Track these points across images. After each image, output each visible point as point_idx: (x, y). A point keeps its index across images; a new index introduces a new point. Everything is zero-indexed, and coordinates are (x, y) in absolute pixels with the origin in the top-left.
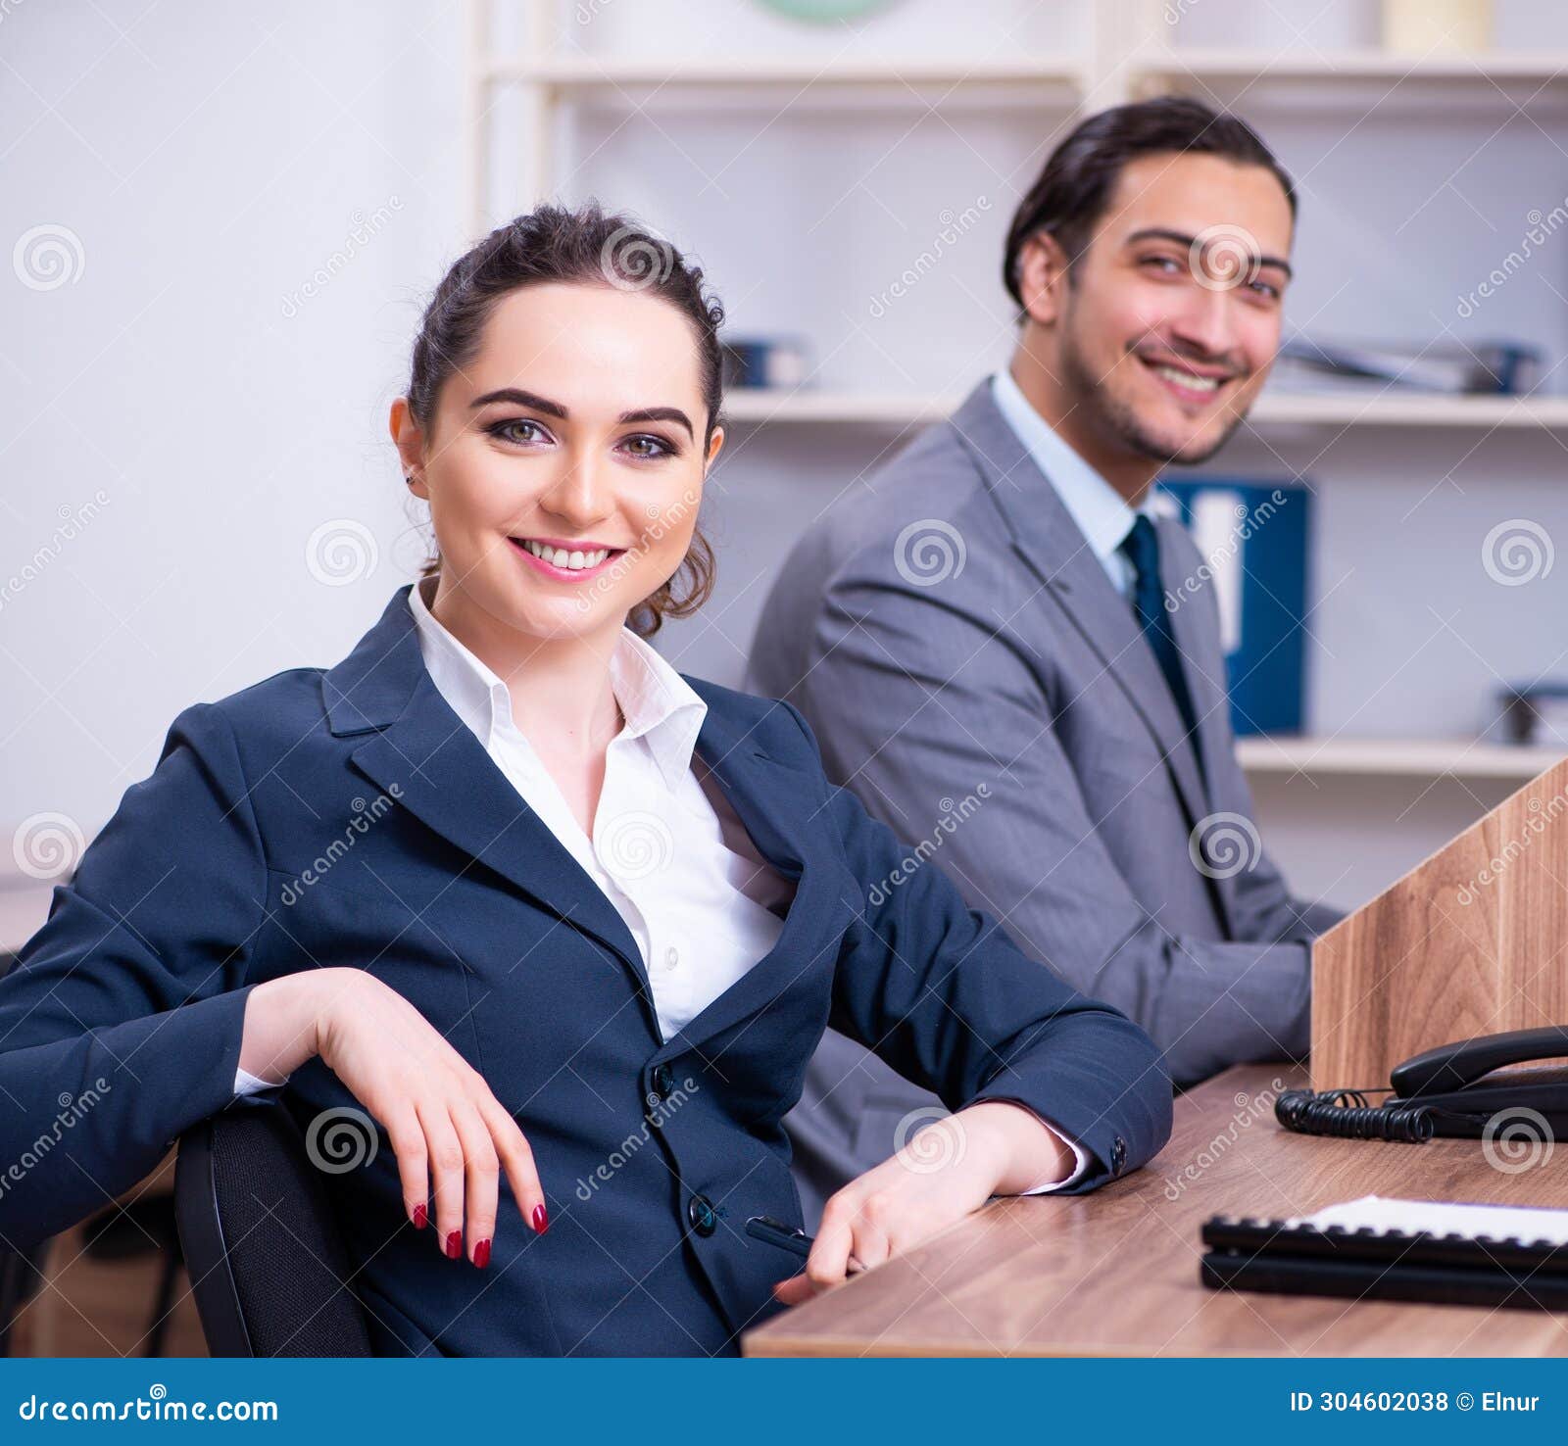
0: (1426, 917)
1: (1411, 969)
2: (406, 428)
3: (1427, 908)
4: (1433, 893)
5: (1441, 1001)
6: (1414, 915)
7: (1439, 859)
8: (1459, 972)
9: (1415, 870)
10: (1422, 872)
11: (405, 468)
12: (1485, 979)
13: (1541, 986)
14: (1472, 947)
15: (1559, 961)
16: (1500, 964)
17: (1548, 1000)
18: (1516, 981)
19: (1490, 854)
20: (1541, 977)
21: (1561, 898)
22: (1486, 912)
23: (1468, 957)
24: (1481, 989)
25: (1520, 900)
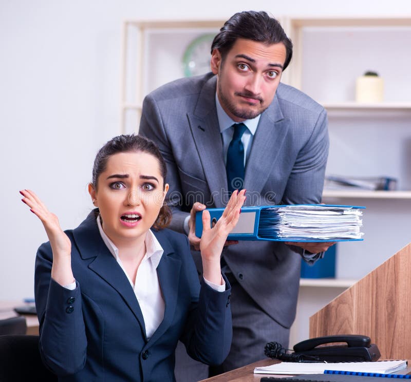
0: (336, 311)
1: (333, 324)
2: (92, 190)
3: (337, 309)
4: (338, 305)
5: (340, 331)
6: (333, 311)
7: (340, 297)
8: (344, 325)
9: (334, 300)
10: (335, 300)
11: (93, 200)
12: (350, 326)
13: (364, 328)
14: (348, 319)
15: (368, 322)
16: (354, 322)
17: (365, 331)
18: (357, 327)
19: (352, 296)
20: (364, 325)
21: (369, 306)
22: (351, 310)
23: (346, 321)
24: (350, 329)
25: (358, 307)
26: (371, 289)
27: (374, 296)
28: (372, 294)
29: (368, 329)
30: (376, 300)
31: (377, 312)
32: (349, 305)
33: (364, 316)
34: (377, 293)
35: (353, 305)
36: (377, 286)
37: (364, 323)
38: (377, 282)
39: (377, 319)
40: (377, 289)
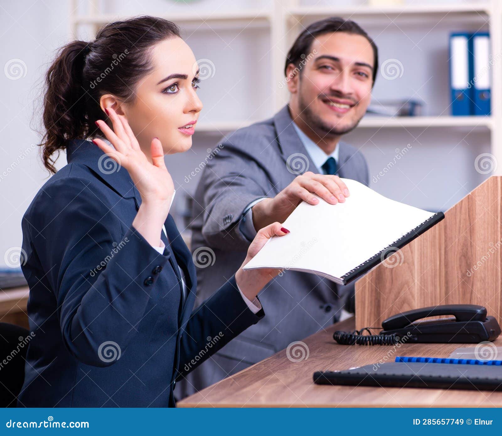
0: (391, 274)
1: (387, 290)
3: (392, 270)
6: (388, 273)
8: (403, 291)
12: (411, 293)
13: (429, 295)
14: (407, 283)
15: (435, 286)
16: (416, 288)
17: (432, 299)
18: (421, 294)
19: (412, 252)
20: (429, 291)
21: (435, 266)
22: (411, 271)
23: (406, 286)
24: (410, 297)
25: (422, 267)
26: (437, 241)
27: (443, 252)
28: (440, 250)
29: (435, 297)
30: (445, 258)
31: (446, 273)
32: (408, 264)
33: (429, 278)
34: (445, 248)
35: (413, 264)
36: (446, 237)
37: (430, 288)
38: (445, 233)
39: (447, 282)
40: (446, 241)
